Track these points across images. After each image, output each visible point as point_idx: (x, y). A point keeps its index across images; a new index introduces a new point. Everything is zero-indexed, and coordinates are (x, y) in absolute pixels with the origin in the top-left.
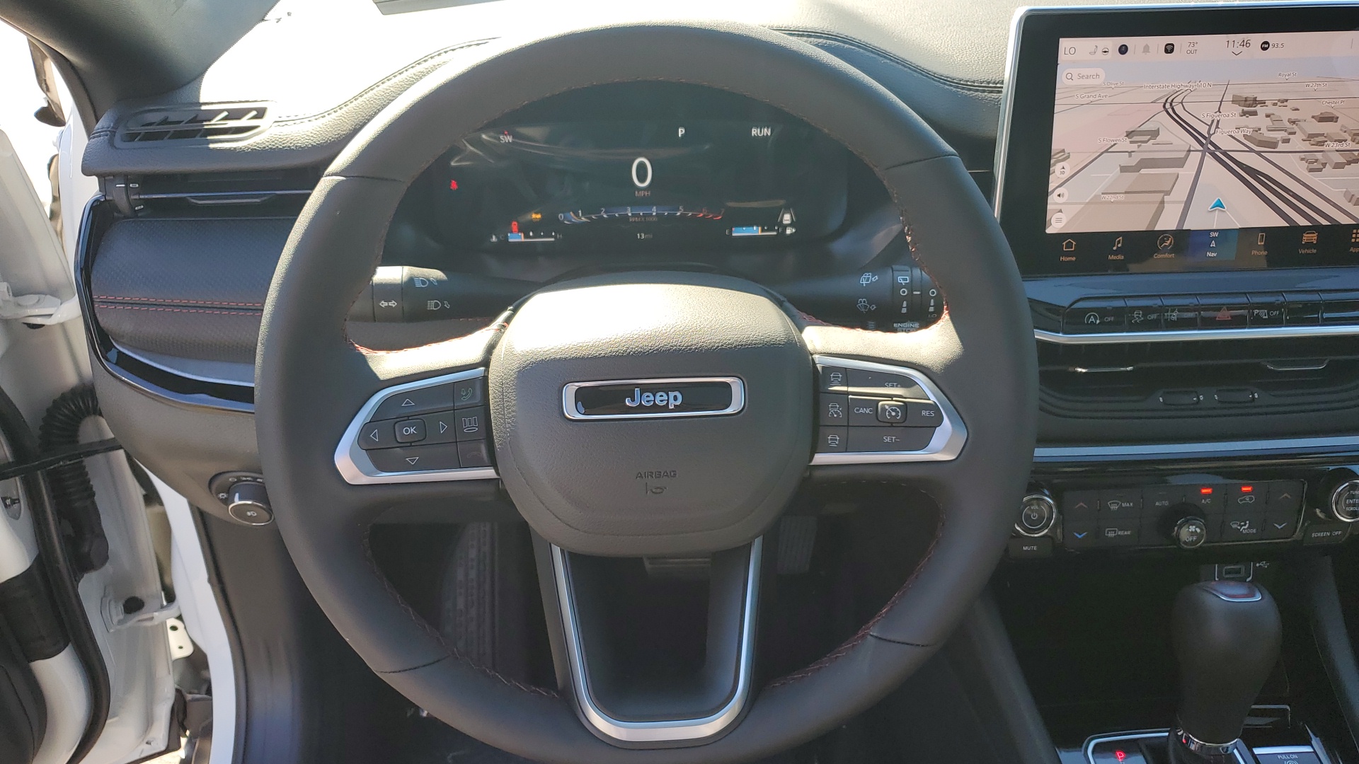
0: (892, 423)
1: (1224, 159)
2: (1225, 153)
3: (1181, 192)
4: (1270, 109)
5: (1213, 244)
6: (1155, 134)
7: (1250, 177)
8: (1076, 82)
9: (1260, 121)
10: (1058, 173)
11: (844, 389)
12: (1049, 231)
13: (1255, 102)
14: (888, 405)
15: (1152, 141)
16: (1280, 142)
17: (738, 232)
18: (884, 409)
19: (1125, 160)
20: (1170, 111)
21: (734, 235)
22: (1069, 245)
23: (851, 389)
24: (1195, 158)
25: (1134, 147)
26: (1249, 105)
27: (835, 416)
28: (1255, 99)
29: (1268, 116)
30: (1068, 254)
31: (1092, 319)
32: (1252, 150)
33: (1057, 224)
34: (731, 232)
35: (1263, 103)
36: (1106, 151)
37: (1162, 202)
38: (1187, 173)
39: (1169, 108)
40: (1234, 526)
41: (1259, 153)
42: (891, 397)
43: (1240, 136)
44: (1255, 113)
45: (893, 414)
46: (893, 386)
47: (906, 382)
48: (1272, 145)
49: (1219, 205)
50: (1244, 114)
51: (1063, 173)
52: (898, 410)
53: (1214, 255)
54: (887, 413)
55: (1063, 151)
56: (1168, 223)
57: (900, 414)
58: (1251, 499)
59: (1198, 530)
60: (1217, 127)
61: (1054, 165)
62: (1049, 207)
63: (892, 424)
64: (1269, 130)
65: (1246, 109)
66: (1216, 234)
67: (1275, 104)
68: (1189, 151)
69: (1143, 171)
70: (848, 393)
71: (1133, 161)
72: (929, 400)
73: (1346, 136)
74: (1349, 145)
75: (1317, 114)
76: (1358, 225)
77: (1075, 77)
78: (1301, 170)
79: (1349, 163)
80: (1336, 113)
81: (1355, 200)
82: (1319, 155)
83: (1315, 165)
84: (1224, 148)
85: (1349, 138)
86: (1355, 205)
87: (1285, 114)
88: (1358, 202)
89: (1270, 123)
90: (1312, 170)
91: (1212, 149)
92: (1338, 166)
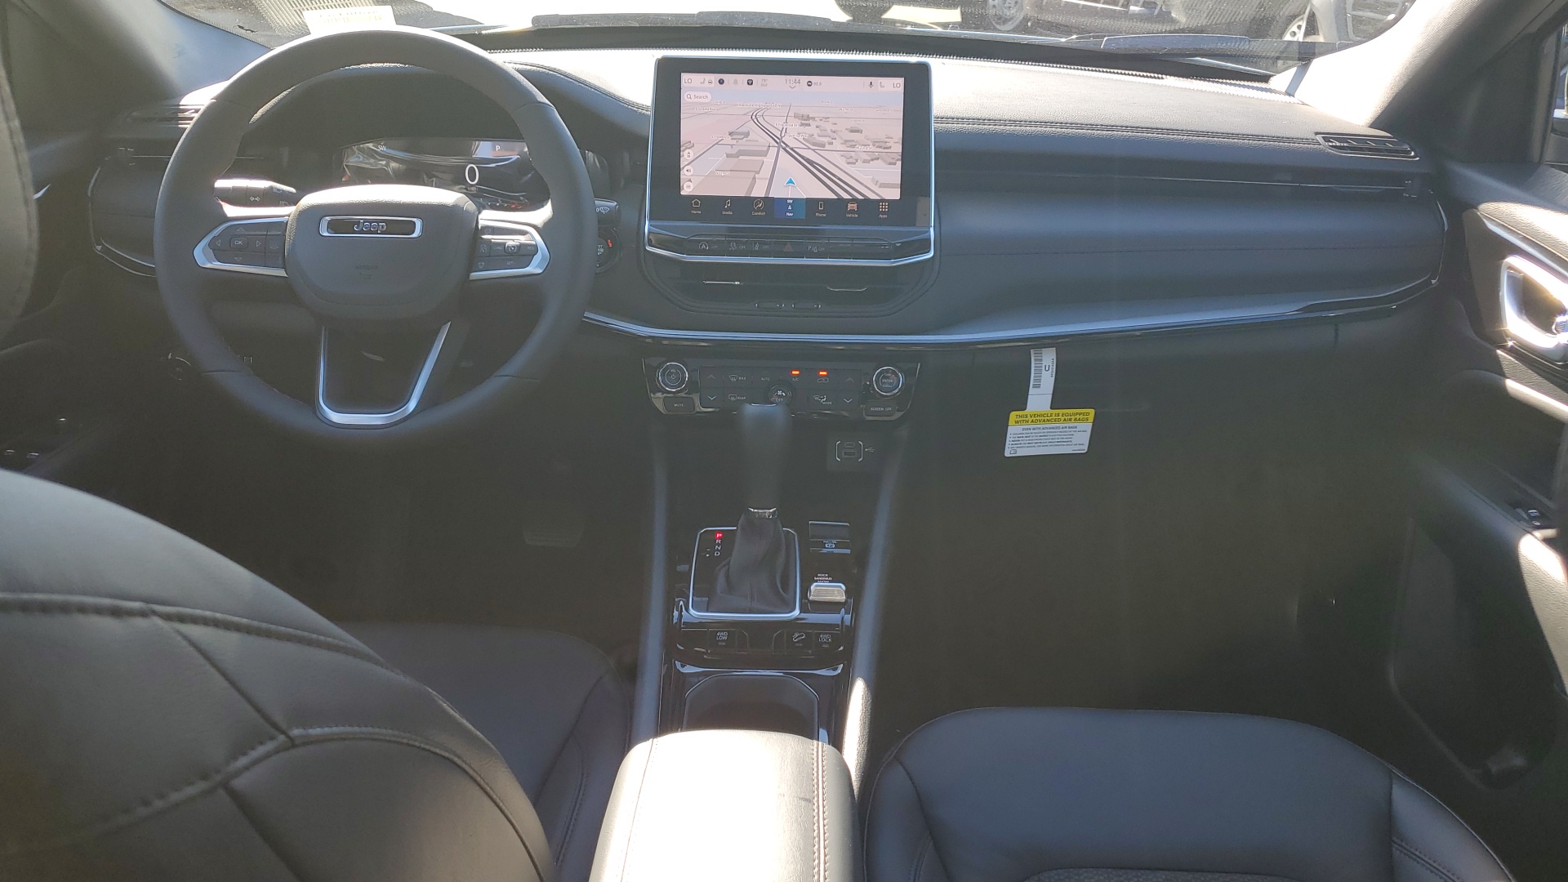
0: (513, 254)
1: (792, 153)
2: (792, 149)
3: (766, 172)
4: (819, 123)
5: (790, 208)
6: (747, 134)
7: (809, 165)
8: (694, 100)
9: (812, 129)
10: (686, 156)
11: (490, 237)
12: (682, 193)
13: (808, 118)
14: (511, 244)
15: (745, 139)
16: (827, 145)
18: (509, 247)
19: (729, 150)
20: (755, 120)
22: (696, 203)
23: (494, 237)
24: (773, 151)
25: (734, 142)
26: (805, 120)
27: (483, 252)
28: (808, 116)
29: (817, 127)
30: (696, 209)
31: (704, 246)
32: (809, 148)
33: (687, 189)
35: (813, 119)
36: (717, 144)
37: (754, 178)
38: (769, 160)
39: (754, 118)
40: (816, 398)
41: (814, 150)
42: (513, 240)
43: (801, 138)
44: (809, 125)
45: (514, 250)
46: (517, 235)
48: (822, 145)
49: (791, 182)
50: (802, 125)
51: (689, 156)
52: (517, 247)
53: (791, 214)
54: (510, 250)
55: (689, 142)
56: (759, 192)
57: (518, 250)
58: (825, 380)
59: (784, 395)
60: (786, 132)
61: (684, 151)
62: (681, 177)
64: (819, 136)
65: (803, 122)
66: (791, 201)
67: (821, 120)
68: (769, 146)
69: (740, 157)
70: (492, 239)
71: (734, 151)
72: (535, 241)
73: (869, 142)
74: (872, 148)
75: (849, 127)
76: (883, 200)
77: (692, 97)
78: (842, 163)
79: (872, 160)
80: (861, 128)
81: (878, 184)
82: (853, 154)
83: (851, 160)
84: (791, 146)
85: (871, 144)
86: (880, 187)
87: (828, 127)
88: (883, 186)
89: (819, 132)
90: (848, 163)
91: (784, 145)
92: (865, 161)
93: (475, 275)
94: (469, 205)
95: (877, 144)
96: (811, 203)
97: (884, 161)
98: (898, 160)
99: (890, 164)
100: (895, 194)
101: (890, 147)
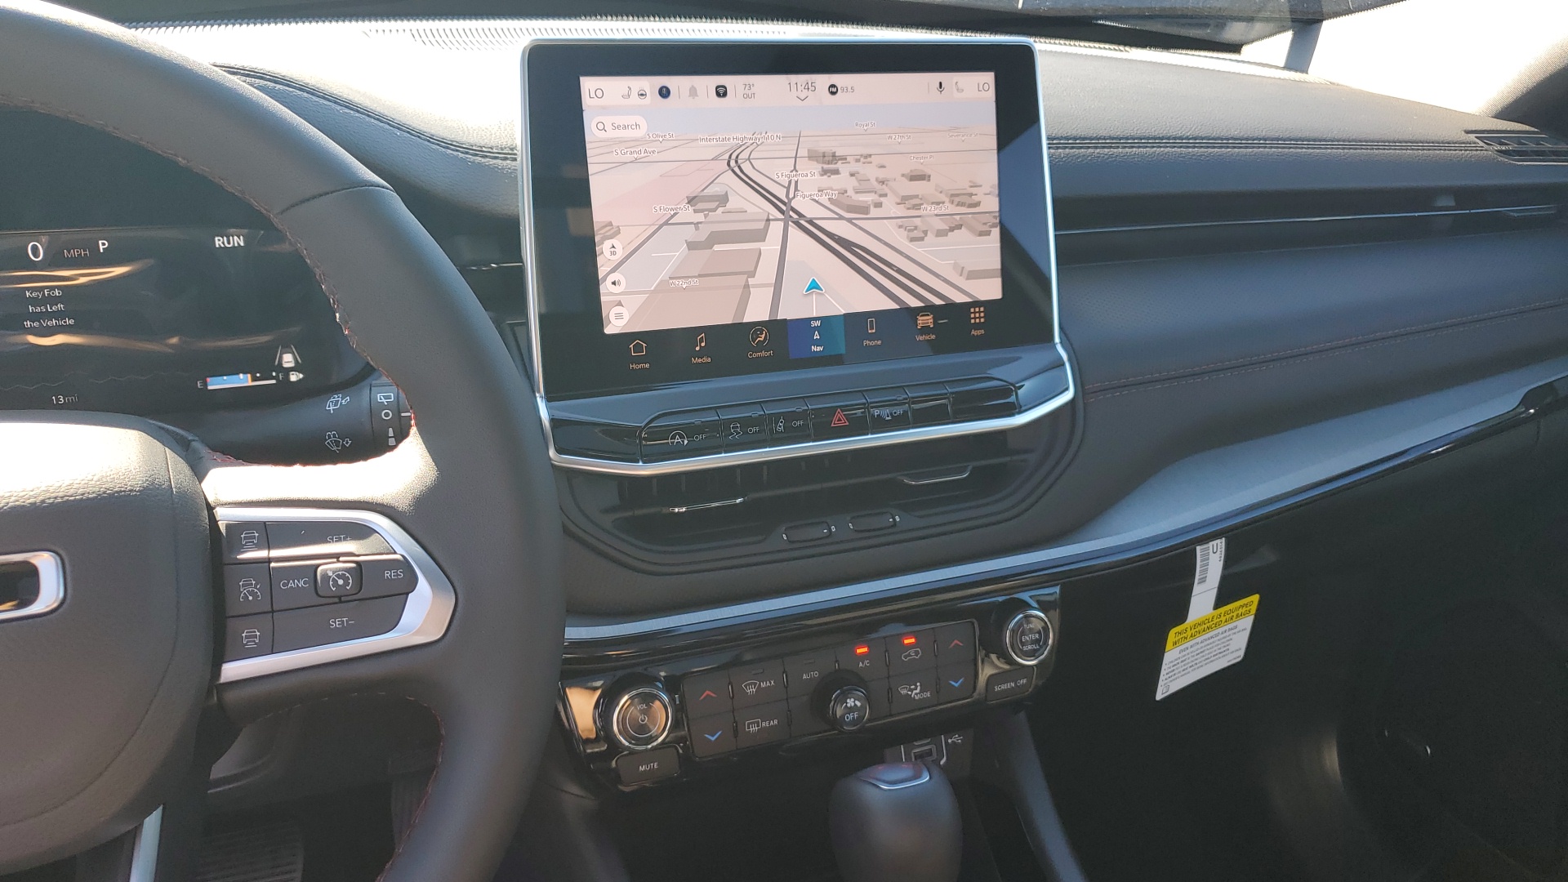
0: (340, 597)
1: (810, 228)
2: (811, 222)
3: (767, 271)
4: (853, 166)
5: (817, 336)
6: (723, 199)
7: (844, 249)
8: (611, 134)
9: (844, 181)
10: (608, 254)
11: (262, 554)
12: (608, 330)
13: (835, 158)
14: (330, 570)
15: (720, 210)
16: (872, 207)
17: (216, 384)
18: (326, 577)
19: (690, 233)
20: (737, 170)
21: (210, 388)
22: (638, 348)
23: (275, 553)
24: (776, 228)
25: (700, 217)
26: (829, 162)
27: (251, 598)
28: (834, 155)
29: (852, 175)
30: (638, 360)
31: (677, 440)
33: (616, 322)
34: (205, 384)
35: (843, 159)
36: (666, 223)
37: (747, 286)
38: (770, 247)
39: (734, 165)
40: (904, 692)
41: (850, 220)
42: (337, 556)
43: (824, 199)
44: (836, 172)
45: (341, 582)
46: (339, 540)
47: (360, 531)
48: (863, 209)
49: (814, 286)
50: (825, 172)
51: (613, 253)
52: (347, 575)
53: (820, 349)
54: (331, 583)
55: (610, 224)
56: (757, 311)
57: (351, 581)
58: (917, 653)
59: (858, 704)
60: (796, 189)
61: (602, 243)
62: (603, 299)
63: (340, 599)
64: (857, 193)
65: (826, 166)
66: (818, 323)
67: (858, 161)
68: (768, 220)
69: (717, 248)
70: (269, 560)
71: (702, 235)
72: (395, 553)
73: (943, 197)
74: (948, 208)
75: (907, 171)
76: (977, 303)
77: (608, 127)
78: (900, 239)
79: (952, 229)
80: (928, 171)
81: (965, 273)
82: (917, 221)
83: (915, 234)
84: (809, 215)
85: (947, 200)
86: (967, 279)
87: (871, 172)
88: (973, 275)
89: (856, 184)
90: (912, 240)
91: (795, 216)
92: (940, 233)
93: (233, 670)
94: (173, 469)
95: (957, 200)
96: (855, 322)
97: (971, 229)
98: (994, 226)
99: (981, 234)
100: (992, 290)
101: (977, 204)
